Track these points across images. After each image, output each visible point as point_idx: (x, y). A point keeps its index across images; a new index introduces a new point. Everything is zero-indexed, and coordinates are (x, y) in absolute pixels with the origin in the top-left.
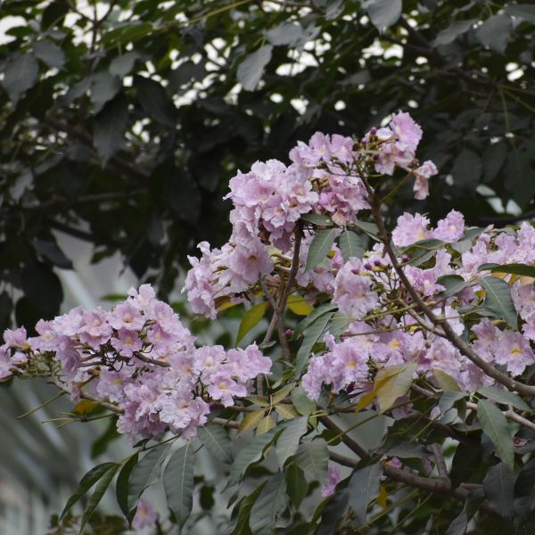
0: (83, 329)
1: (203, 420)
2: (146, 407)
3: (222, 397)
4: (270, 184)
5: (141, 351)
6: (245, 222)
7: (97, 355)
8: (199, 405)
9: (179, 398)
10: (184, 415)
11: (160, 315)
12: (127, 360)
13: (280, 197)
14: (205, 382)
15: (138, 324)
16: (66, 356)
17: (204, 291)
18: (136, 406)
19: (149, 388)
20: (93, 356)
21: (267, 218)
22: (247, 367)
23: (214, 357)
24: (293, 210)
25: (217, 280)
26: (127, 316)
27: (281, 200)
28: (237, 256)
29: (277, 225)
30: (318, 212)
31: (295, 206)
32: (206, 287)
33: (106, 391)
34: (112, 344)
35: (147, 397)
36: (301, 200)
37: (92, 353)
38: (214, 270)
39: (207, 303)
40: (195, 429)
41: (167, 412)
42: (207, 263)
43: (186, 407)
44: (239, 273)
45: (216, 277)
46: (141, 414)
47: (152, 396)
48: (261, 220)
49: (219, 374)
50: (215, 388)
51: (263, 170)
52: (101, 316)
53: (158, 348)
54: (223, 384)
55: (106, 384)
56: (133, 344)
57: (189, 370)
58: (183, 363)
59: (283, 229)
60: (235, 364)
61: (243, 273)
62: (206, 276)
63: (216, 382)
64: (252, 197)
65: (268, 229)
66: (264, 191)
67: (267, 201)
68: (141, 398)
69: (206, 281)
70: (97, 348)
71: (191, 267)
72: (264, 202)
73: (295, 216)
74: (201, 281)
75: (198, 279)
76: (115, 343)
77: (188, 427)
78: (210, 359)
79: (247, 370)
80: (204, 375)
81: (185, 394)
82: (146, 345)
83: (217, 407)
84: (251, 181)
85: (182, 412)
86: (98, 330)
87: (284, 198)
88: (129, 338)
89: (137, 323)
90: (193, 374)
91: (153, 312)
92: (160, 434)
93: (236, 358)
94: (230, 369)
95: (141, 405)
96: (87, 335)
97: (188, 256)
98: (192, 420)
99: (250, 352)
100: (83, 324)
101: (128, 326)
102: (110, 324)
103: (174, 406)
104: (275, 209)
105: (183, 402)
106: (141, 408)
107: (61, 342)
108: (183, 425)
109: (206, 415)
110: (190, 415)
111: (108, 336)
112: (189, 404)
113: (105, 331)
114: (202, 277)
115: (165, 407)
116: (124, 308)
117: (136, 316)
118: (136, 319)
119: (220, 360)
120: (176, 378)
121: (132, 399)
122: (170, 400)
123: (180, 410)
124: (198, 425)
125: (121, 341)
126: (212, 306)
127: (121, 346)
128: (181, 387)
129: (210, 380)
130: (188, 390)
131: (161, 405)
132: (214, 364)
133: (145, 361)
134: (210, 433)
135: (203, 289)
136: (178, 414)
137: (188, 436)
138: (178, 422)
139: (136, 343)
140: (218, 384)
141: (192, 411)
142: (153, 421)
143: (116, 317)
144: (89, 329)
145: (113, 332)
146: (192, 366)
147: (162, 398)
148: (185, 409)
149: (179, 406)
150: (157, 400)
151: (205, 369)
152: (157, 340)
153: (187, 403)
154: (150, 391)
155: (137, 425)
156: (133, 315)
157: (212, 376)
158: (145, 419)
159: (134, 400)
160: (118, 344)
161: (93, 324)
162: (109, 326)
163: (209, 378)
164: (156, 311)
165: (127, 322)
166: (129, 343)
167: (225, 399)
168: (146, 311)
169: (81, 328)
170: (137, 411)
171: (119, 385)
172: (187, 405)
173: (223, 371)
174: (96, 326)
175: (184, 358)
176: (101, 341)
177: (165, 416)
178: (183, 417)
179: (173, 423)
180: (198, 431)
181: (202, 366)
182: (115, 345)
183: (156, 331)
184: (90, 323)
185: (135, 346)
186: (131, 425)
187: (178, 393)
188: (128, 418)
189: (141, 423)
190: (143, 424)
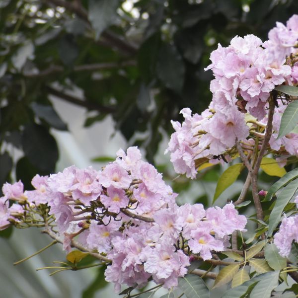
0: (76, 187)
1: (184, 271)
2: (132, 258)
3: (200, 251)
4: (247, 58)
5: (127, 207)
6: (225, 92)
7: (87, 210)
8: (181, 258)
9: (162, 251)
10: (166, 266)
12: (115, 215)
13: (257, 69)
14: (186, 237)
16: (60, 210)
17: (186, 154)
18: (123, 257)
19: (135, 242)
20: (84, 211)
21: (244, 88)
22: (225, 224)
23: (194, 214)
24: (268, 81)
25: (197, 143)
26: (116, 175)
27: (258, 73)
28: (216, 123)
29: (253, 95)
30: (290, 84)
31: (270, 78)
32: (187, 149)
33: (95, 242)
34: (101, 200)
35: (133, 249)
36: (276, 72)
37: (83, 208)
38: (195, 134)
39: (189, 164)
40: (176, 279)
41: (151, 264)
42: (189, 128)
43: (168, 259)
44: (218, 138)
45: (196, 140)
46: (127, 265)
47: (138, 248)
48: (239, 90)
49: (199, 230)
50: (195, 242)
51: (242, 44)
52: (92, 176)
53: (143, 205)
54: (202, 239)
55: (95, 236)
56: (120, 201)
57: (172, 226)
58: (166, 219)
59: (258, 99)
60: (213, 221)
61: (222, 137)
62: (187, 139)
63: (195, 237)
64: (230, 70)
65: (245, 98)
66: (242, 63)
67: (244, 73)
68: (127, 250)
69: (188, 144)
70: (88, 204)
71: (174, 131)
72: (241, 74)
73: (270, 87)
74: (182, 144)
75: (180, 142)
76: (104, 200)
77: (170, 278)
78: (191, 216)
79: (224, 227)
80: (186, 230)
81: (168, 248)
82: (132, 202)
83: (196, 260)
84: (230, 54)
85: (164, 264)
86: (89, 188)
87: (260, 70)
88: (116, 196)
89: (125, 182)
90: (175, 230)
91: (139, 172)
92: (144, 283)
93: (215, 216)
94: (209, 225)
95: (128, 257)
96: (79, 192)
97: (172, 121)
98: (174, 271)
99: (227, 211)
100: (75, 182)
101: (117, 185)
102: (100, 183)
103: (157, 258)
104: (252, 80)
105: (166, 254)
106: (127, 260)
107: (55, 197)
108: (165, 275)
109: (186, 267)
110: (172, 266)
111: (98, 193)
112: (171, 256)
113: (95, 188)
114: (184, 140)
115: (149, 259)
116: (113, 168)
117: (123, 176)
118: (123, 179)
119: (200, 217)
120: (160, 232)
121: (120, 251)
122: (154, 253)
123: (163, 262)
124: (179, 276)
125: (110, 198)
126: (192, 167)
127: (110, 202)
128: (164, 241)
129: (191, 235)
130: (170, 244)
131: (146, 257)
132: (194, 221)
133: (131, 216)
134: (189, 283)
135: (184, 151)
136: (161, 265)
137: (170, 285)
138: (161, 272)
139: (123, 200)
140: (198, 239)
141: (174, 263)
142: (138, 271)
143: (106, 177)
144: (81, 186)
145: (102, 190)
146: (174, 222)
147: (146, 250)
148: (167, 261)
149: (162, 258)
150: (142, 252)
151: (186, 225)
152: (142, 198)
153: (170, 255)
154: (136, 244)
155: (124, 274)
156: (121, 175)
157: (192, 231)
158: (131, 269)
159: (121, 252)
160: (107, 201)
161: (85, 182)
162: (99, 185)
163: (190, 233)
164: (141, 172)
165: (115, 181)
166: (116, 200)
167: (204, 253)
168: (133, 171)
169: (74, 186)
170: (124, 262)
171: (107, 237)
172: (169, 257)
173: (202, 227)
174: (87, 184)
175: (168, 215)
176: (92, 198)
177: (149, 267)
178: (166, 268)
179: (156, 273)
180: (178, 282)
181: (183, 222)
182: (104, 201)
183: (142, 189)
184: (82, 181)
185: (122, 203)
186: (118, 274)
187: (162, 246)
188: (115, 268)
189: (127, 273)
190: (129, 274)
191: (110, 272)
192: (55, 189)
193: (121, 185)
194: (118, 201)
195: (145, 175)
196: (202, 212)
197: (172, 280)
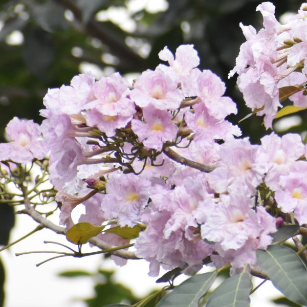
0: (91, 105)
1: (267, 241)
2: (181, 219)
3: (295, 210)
5: (174, 144)
7: (109, 147)
8: (262, 219)
9: (231, 207)
10: (238, 231)
11: (205, 90)
12: (153, 154)
14: (272, 186)
15: (172, 102)
16: (63, 147)
17: (265, 74)
18: (166, 216)
19: (188, 191)
23: (286, 151)
25: (285, 60)
26: (158, 89)
32: (267, 67)
33: (114, 210)
34: (133, 128)
35: (183, 203)
37: (102, 143)
38: (279, 46)
39: (269, 91)
40: (254, 254)
41: (212, 226)
42: (270, 36)
43: (242, 221)
45: (283, 53)
46: (174, 228)
47: (192, 203)
49: (292, 175)
50: (287, 195)
52: (118, 89)
53: (200, 139)
54: (298, 190)
55: (115, 200)
56: (164, 131)
57: (249, 168)
58: (240, 157)
62: (267, 52)
68: (174, 206)
69: (268, 59)
70: (110, 133)
74: (260, 59)
75: (256, 55)
76: (138, 128)
77: (242, 250)
78: (280, 153)
80: (271, 176)
81: (241, 202)
82: (182, 135)
85: (235, 227)
86: (114, 107)
88: (158, 122)
89: (172, 100)
90: (254, 173)
91: (196, 86)
92: (196, 266)
95: (174, 216)
96: (97, 114)
97: (241, 25)
98: (249, 241)
100: (91, 98)
101: (159, 104)
102: (133, 99)
103: (224, 218)
105: (237, 213)
106: (174, 220)
107: (56, 124)
108: (235, 244)
109: (271, 234)
110: (247, 231)
111: (128, 117)
112: (247, 215)
113: (124, 109)
114: (262, 53)
115: (210, 219)
116: (153, 77)
117: (170, 90)
118: (170, 94)
119: (296, 156)
120: (228, 178)
121: (161, 207)
122: (217, 209)
123: (232, 225)
124: (259, 247)
125: (147, 125)
126: (275, 96)
127: (146, 132)
128: (236, 190)
129: (280, 183)
130: (246, 195)
131: (205, 216)
132: (286, 161)
133: (178, 161)
134: (275, 260)
135: (262, 71)
136: (229, 230)
137: (243, 263)
138: (228, 241)
139: (168, 130)
140: (291, 190)
141: (250, 227)
142: (190, 239)
143: (141, 90)
144: (101, 105)
145: (135, 111)
146: (253, 162)
147: (206, 205)
148: (240, 223)
149: (232, 219)
150: (198, 209)
151: (272, 167)
152: (200, 127)
153: (244, 213)
154: (189, 195)
155: (166, 245)
156: (166, 89)
157: (282, 177)
158: (179, 236)
159: (164, 208)
160: (142, 130)
161: (107, 98)
162: (130, 103)
163: (278, 181)
164: (200, 85)
165: (157, 98)
166: (158, 129)
167: (300, 212)
168: (185, 84)
169: (88, 104)
170: (167, 225)
171: (134, 201)
172: (243, 218)
173: (298, 171)
174: (110, 102)
175: (243, 149)
176: (117, 124)
177: (209, 231)
178: (237, 234)
179: (221, 242)
180: (257, 256)
181: (268, 162)
182: (137, 130)
183: (199, 113)
184: (103, 97)
185: (167, 134)
186: (156, 246)
187: (232, 199)
188: (152, 236)
189: (172, 243)
190: (174, 244)
191: (143, 242)
192: (58, 109)
193: (165, 104)
194: (159, 131)
195: (206, 90)
196: (299, 147)
197: (245, 254)
